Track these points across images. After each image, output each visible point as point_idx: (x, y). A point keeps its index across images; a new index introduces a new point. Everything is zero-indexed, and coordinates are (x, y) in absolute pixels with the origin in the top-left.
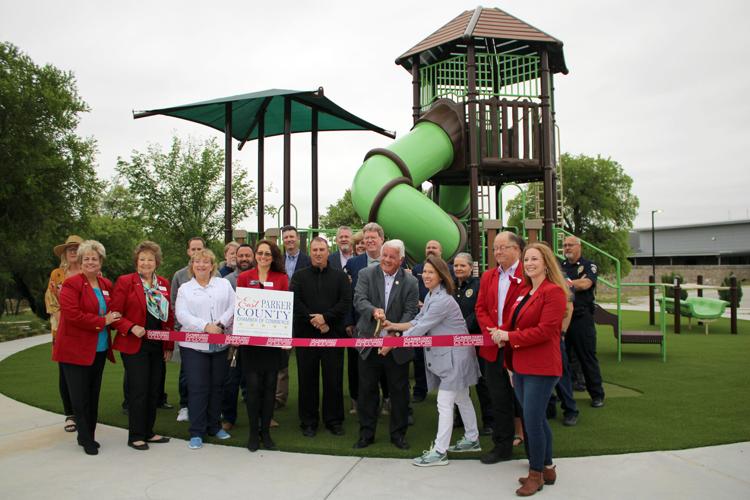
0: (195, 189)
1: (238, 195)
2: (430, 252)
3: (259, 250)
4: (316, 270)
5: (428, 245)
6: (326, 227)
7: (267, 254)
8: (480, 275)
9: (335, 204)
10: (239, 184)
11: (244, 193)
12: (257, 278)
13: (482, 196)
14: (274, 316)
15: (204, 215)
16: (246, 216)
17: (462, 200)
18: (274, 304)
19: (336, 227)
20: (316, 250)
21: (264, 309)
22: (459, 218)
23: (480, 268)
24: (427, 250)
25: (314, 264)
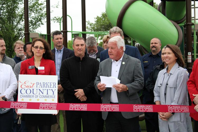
0: (9, 6)
1: (37, 10)
2: (154, 47)
3: (35, 45)
4: (77, 59)
5: (151, 42)
6: (94, 30)
7: (41, 48)
8: (193, 61)
9: (100, 16)
10: (37, 3)
11: (41, 9)
12: (34, 64)
13: (194, 8)
14: (45, 93)
15: (15, 24)
16: (42, 24)
17: (181, 11)
18: (45, 85)
19: (100, 30)
20: (78, 45)
21: (38, 88)
22: (178, 24)
23: (193, 56)
24: (151, 45)
25: (76, 55)
